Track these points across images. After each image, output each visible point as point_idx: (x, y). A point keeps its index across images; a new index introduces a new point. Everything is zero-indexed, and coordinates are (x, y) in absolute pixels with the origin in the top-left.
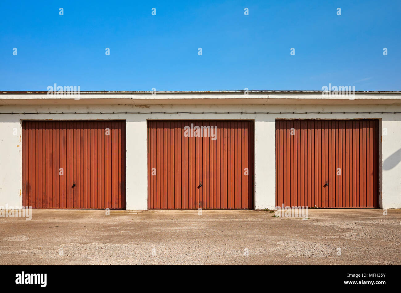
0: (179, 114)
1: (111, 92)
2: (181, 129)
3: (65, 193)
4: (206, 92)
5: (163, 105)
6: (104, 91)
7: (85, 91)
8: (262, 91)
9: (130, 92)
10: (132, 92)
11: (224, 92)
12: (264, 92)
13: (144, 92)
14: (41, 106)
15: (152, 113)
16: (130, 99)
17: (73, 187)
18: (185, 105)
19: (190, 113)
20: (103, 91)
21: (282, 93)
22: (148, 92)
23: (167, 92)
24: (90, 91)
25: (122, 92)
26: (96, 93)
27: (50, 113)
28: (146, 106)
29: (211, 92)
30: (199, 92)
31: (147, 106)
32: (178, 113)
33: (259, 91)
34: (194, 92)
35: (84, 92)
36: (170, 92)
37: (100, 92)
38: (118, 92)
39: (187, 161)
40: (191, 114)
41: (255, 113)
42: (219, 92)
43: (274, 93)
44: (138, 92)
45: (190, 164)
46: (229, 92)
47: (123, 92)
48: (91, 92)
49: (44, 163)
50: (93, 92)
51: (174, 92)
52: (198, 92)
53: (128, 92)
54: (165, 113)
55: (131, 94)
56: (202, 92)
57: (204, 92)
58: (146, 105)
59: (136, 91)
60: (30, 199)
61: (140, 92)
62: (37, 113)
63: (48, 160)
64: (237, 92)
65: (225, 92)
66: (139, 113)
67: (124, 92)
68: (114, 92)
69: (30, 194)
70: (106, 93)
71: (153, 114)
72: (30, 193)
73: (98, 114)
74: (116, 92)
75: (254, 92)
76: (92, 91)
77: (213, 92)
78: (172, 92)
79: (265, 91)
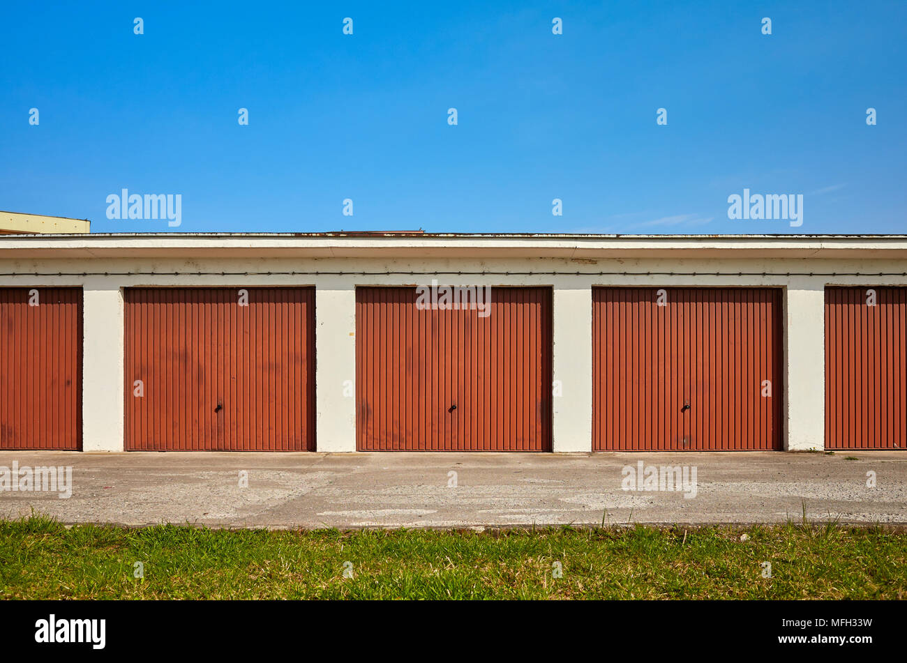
0: (650, 275)
1: (540, 236)
2: (651, 303)
3: (436, 422)
4: (711, 236)
5: (623, 260)
6: (527, 234)
7: (492, 234)
8: (811, 235)
9: (574, 236)
10: (578, 236)
11: (744, 236)
12: (815, 237)
13: (599, 236)
14: (395, 260)
15: (601, 274)
16: (573, 248)
17: (451, 410)
18: (662, 259)
19: (672, 274)
20: (525, 234)
21: (847, 238)
22: (607, 236)
23: (642, 236)
24: (502, 234)
25: (560, 236)
26: (513, 237)
27: (412, 273)
28: (590, 261)
29: (719, 236)
30: (699, 236)
31: (593, 261)
32: (648, 274)
33: (806, 235)
34: (690, 236)
35: (490, 236)
36: (647, 237)
37: (520, 236)
38: (553, 236)
39: (662, 363)
40: (673, 276)
41: (788, 274)
42: (734, 236)
43: (833, 238)
44: (590, 236)
45: (668, 367)
46: (753, 236)
47: (562, 236)
48: (503, 236)
49: (396, 365)
50: (507, 236)
51: (654, 236)
52: (697, 236)
53: (571, 236)
54: (625, 274)
55: (576, 239)
56: (703, 236)
57: (707, 236)
58: (591, 259)
59: (585, 235)
60: (370, 432)
61: (593, 236)
62: (388, 273)
63: (403, 360)
64: (767, 236)
65: (746, 236)
66: (578, 274)
67: (564, 236)
68: (545, 236)
69: (371, 423)
70: (530, 237)
71: (603, 275)
72: (369, 422)
73: (501, 275)
74: (549, 236)
75: (798, 237)
76: (505, 234)
77: (724, 236)
78: (651, 236)
79: (817, 235)
